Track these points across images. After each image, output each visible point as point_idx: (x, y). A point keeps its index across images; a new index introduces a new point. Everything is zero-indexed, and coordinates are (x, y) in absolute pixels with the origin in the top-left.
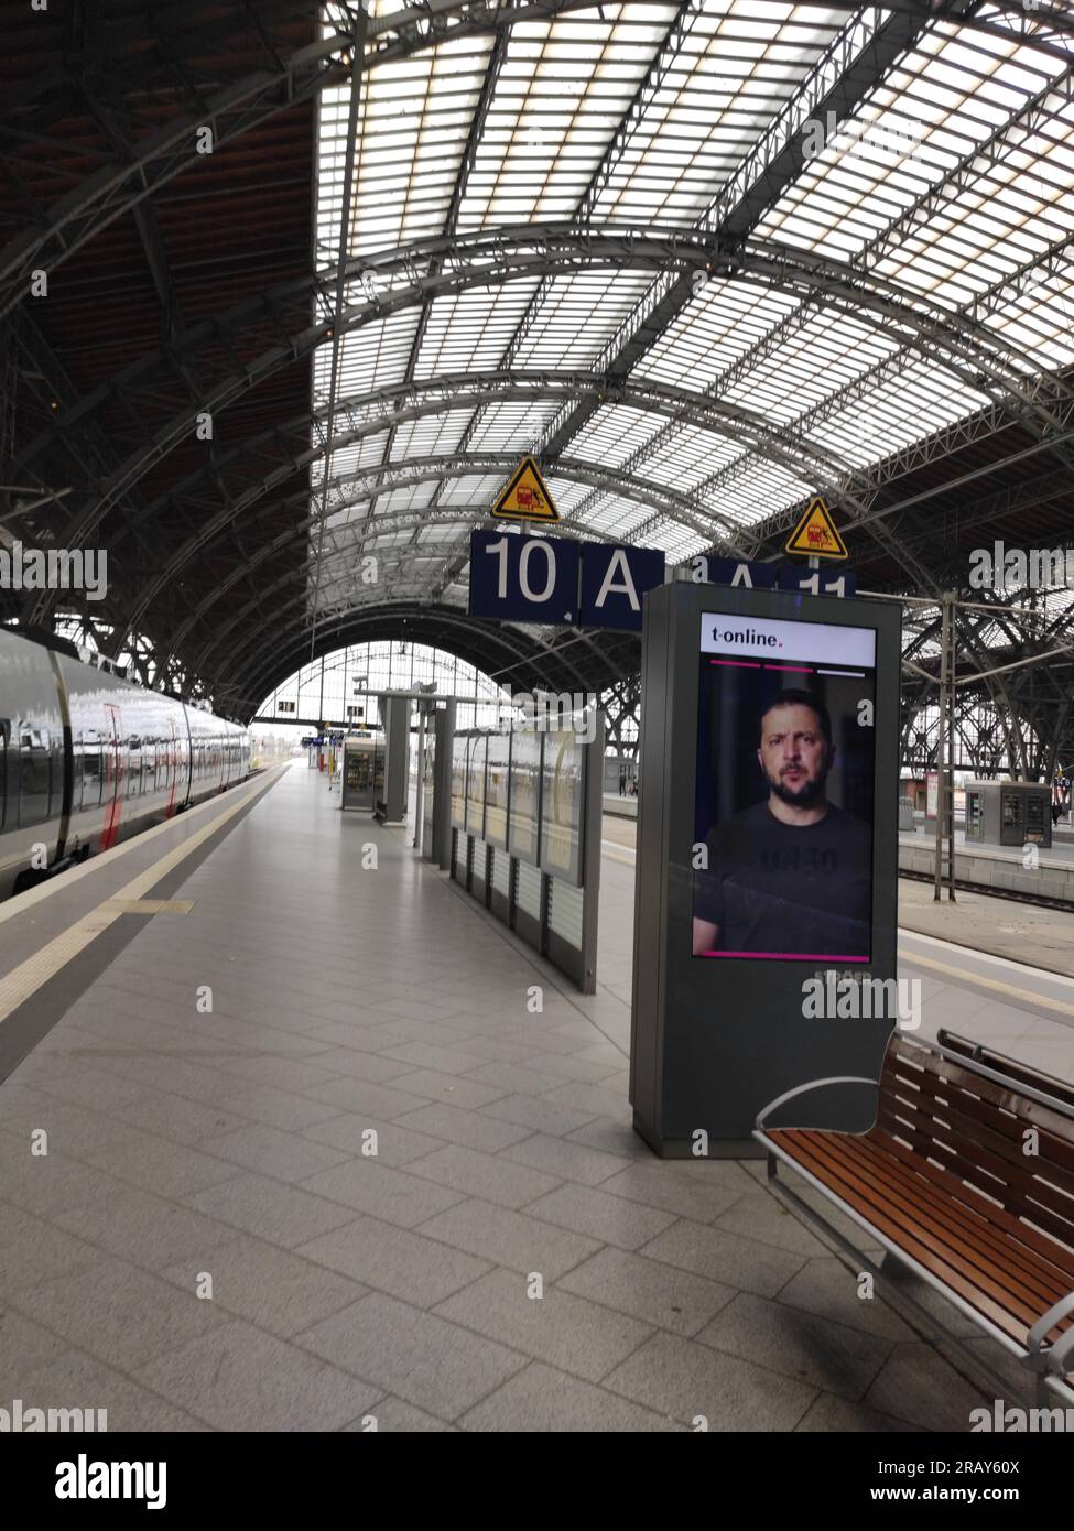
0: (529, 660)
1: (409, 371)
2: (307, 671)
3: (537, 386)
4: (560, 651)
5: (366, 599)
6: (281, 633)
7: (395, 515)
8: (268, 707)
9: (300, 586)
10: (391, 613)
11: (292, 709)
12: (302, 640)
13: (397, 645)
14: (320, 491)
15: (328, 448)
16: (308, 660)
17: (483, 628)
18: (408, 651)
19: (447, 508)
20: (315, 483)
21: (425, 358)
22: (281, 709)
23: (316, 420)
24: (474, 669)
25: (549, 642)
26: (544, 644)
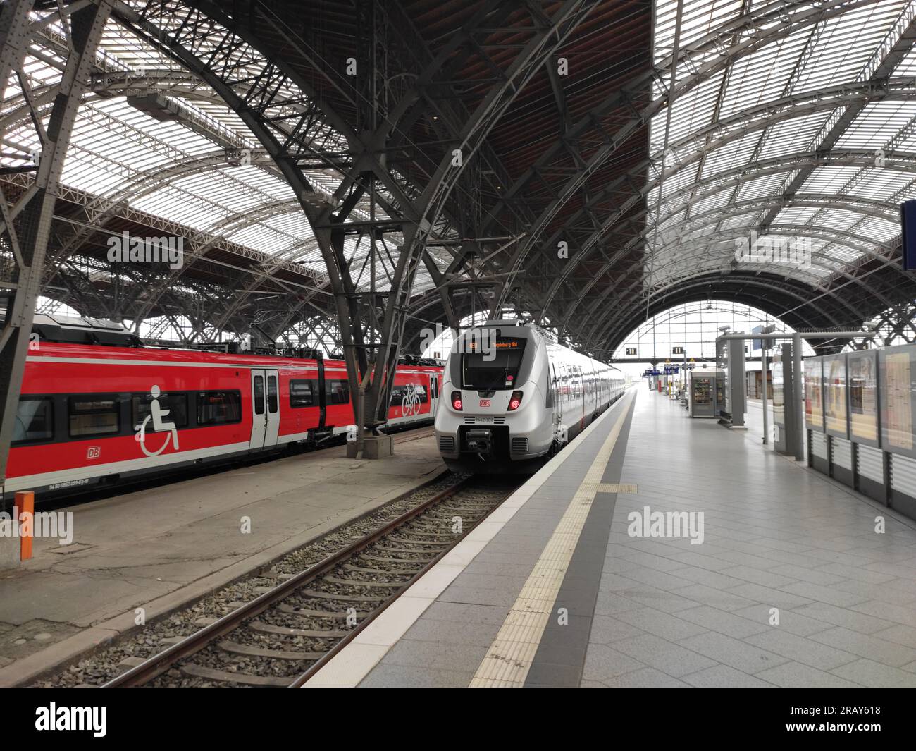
0: (809, 302)
1: (716, 115)
2: (643, 327)
3: (816, 101)
4: (835, 292)
5: (684, 274)
6: (627, 304)
7: (704, 215)
8: (619, 353)
9: (640, 273)
10: (701, 281)
11: (635, 353)
12: (640, 308)
13: (704, 303)
14: (654, 208)
15: (660, 180)
16: (644, 320)
17: (770, 284)
18: (713, 306)
19: (742, 203)
20: (649, 204)
21: (727, 103)
22: (628, 353)
23: (652, 163)
24: (765, 313)
25: (825, 287)
26: (822, 289)
